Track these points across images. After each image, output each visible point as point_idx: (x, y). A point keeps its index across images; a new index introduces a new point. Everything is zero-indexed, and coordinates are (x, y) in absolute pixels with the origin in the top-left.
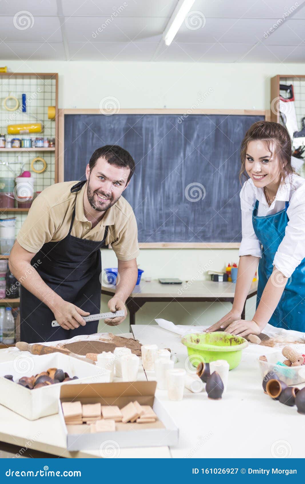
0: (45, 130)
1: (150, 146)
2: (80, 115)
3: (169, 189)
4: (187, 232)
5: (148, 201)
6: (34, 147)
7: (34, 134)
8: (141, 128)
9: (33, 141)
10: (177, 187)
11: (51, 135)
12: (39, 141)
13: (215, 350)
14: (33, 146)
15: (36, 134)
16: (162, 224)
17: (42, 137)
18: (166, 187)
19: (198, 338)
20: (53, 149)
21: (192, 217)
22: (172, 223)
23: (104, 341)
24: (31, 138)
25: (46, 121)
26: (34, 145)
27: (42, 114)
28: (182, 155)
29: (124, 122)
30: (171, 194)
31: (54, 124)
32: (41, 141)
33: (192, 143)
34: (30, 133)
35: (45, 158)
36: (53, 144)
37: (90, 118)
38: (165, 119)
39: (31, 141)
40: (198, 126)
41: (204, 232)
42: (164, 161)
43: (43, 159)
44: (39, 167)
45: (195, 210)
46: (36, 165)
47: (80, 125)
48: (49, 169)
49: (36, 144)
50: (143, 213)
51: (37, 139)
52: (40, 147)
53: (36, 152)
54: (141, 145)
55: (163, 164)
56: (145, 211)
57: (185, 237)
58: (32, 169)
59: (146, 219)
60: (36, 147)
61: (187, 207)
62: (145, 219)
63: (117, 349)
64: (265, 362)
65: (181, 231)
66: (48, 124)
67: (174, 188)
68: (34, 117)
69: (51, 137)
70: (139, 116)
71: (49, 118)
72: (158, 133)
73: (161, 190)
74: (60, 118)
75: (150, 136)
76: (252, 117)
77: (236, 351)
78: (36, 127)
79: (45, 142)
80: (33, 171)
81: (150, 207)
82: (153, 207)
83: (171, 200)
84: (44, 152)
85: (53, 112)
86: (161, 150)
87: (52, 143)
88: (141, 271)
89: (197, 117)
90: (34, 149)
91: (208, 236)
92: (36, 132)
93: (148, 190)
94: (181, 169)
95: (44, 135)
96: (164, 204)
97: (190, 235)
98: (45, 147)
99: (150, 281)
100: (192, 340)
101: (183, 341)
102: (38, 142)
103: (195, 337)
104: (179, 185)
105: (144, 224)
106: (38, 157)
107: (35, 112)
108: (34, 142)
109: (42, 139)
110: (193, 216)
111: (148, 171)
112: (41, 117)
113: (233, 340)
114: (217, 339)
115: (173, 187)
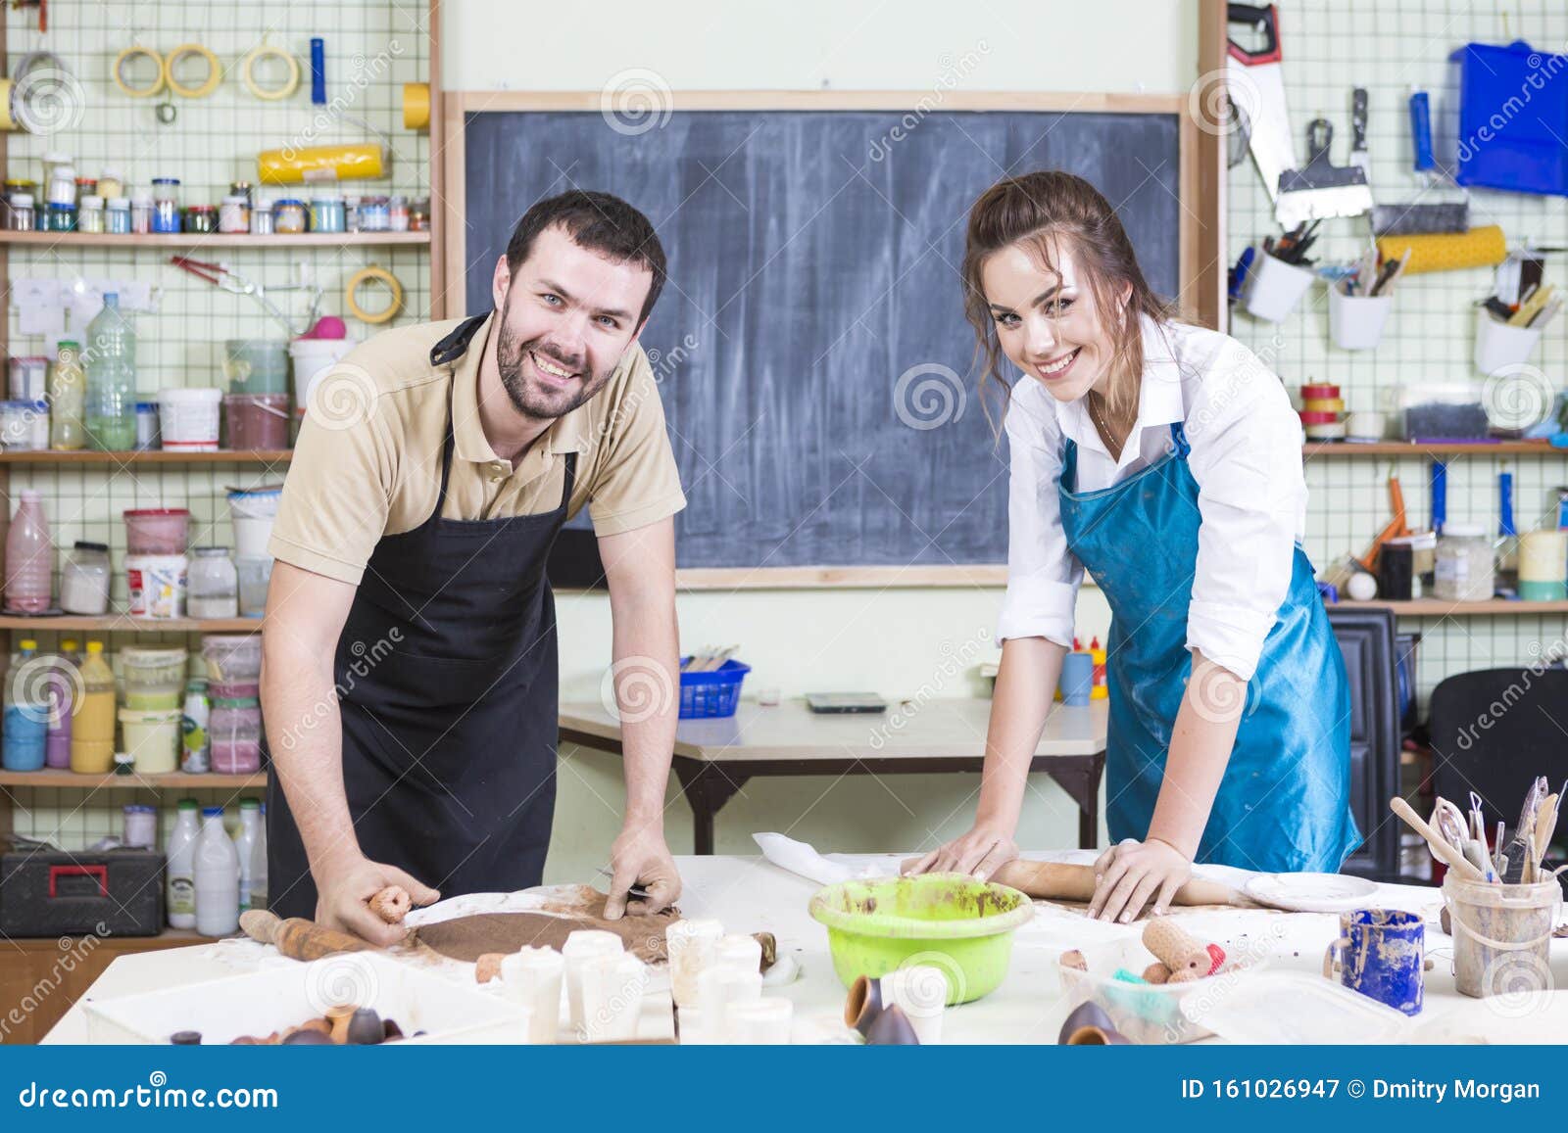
0: (397, 167)
1: (773, 223)
2: (520, 114)
3: (842, 376)
4: (906, 529)
5: (767, 419)
6: (356, 231)
7: (356, 183)
8: (741, 159)
9: (351, 209)
10: (871, 370)
11: (419, 187)
12: (371, 209)
13: (916, 936)
14: (350, 228)
15: (363, 184)
16: (818, 500)
17: (386, 193)
18: (833, 371)
19: (871, 896)
20: (422, 237)
21: (923, 475)
22: (855, 494)
23: (559, 911)
24: (345, 197)
25: (398, 135)
26: (353, 224)
27: (385, 109)
28: (887, 254)
29: (679, 139)
30: (849, 394)
31: (427, 148)
32: (378, 209)
33: (923, 213)
34: (341, 179)
35: (397, 270)
36: (423, 219)
37: (558, 124)
38: (827, 129)
39: (345, 208)
40: (943, 153)
41: (965, 527)
42: (823, 277)
43: (392, 273)
44: (378, 302)
45: (935, 449)
46: (364, 294)
47: (523, 149)
48: (411, 309)
49: (363, 220)
50: (751, 461)
51: (365, 201)
52: (375, 230)
53: (366, 248)
54: (743, 219)
55: (821, 290)
56: (758, 455)
57: (900, 545)
58: (349, 309)
59: (763, 483)
60: (362, 230)
61: (905, 441)
62: (757, 483)
63: (575, 937)
64: (1077, 972)
65: (887, 524)
66: (406, 147)
67: (859, 371)
68: (356, 123)
69: (418, 194)
70: (733, 118)
71: (408, 127)
72: (800, 179)
73: (816, 382)
74: (448, 124)
75: (773, 186)
76: (1133, 121)
77: (989, 937)
78: (360, 159)
79: (393, 212)
80: (353, 317)
81: (775, 441)
82: (785, 441)
83: (848, 416)
84: (392, 249)
85: (420, 106)
86: (813, 238)
87: (419, 216)
88: (740, 669)
89: (940, 119)
90: (356, 237)
91: (982, 543)
92: (362, 177)
93: (767, 381)
94: (885, 304)
95: (392, 187)
96: (824, 429)
97: (917, 540)
98: (397, 231)
99: (775, 705)
100: (847, 904)
101: (814, 908)
102: (368, 212)
103: (861, 894)
104: (878, 361)
105: (753, 499)
106: (373, 265)
107: (361, 104)
108: (355, 210)
109: (384, 202)
110: (927, 472)
111: (768, 312)
112: (379, 121)
113: (989, 899)
114: (938, 898)
115: (856, 371)
